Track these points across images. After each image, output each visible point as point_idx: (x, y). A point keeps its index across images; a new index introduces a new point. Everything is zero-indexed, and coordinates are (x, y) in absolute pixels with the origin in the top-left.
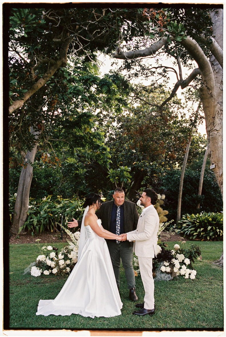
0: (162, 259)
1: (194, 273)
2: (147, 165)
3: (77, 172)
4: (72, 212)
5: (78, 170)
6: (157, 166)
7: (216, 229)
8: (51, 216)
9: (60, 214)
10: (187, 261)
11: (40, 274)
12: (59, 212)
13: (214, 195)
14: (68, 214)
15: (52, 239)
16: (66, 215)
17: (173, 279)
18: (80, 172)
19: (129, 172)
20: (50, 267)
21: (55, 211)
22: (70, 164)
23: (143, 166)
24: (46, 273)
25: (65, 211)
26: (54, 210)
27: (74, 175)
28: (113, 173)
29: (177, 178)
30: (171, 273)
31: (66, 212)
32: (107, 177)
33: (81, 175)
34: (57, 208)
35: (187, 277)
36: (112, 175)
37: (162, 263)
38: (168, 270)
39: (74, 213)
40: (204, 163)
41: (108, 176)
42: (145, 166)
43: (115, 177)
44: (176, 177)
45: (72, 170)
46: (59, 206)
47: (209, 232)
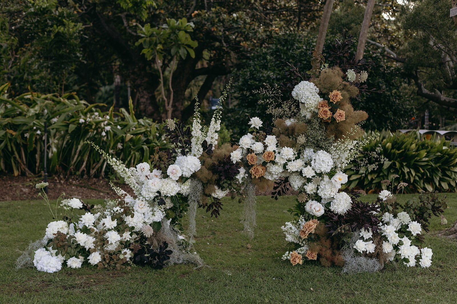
0: (355, 224)
1: (428, 254)
2: (224, 20)
3: (61, 29)
4: (67, 126)
5: (64, 25)
6: (249, 24)
7: (402, 166)
8: (12, 135)
9: (36, 130)
10: (415, 228)
11: (60, 267)
12: (34, 124)
13: (387, 91)
14: (58, 130)
15: (21, 191)
16: (53, 132)
17: (384, 269)
18: (68, 30)
19: (190, 33)
20: (84, 249)
21: (25, 124)
22: (40, 9)
23: (216, 20)
24: (75, 263)
25: (48, 123)
26: (19, 120)
27: (52, 36)
28: (152, 35)
29: (302, 51)
30: (378, 254)
31: (53, 126)
32: (137, 44)
33: (71, 36)
34: (29, 117)
35: (412, 263)
36: (148, 39)
37: (356, 234)
38: (370, 247)
39: (72, 127)
40: (368, 17)
41: (140, 41)
42: (219, 21)
43: (156, 45)
44: (298, 48)
45: (47, 26)
46: (32, 111)
47: (386, 173)
